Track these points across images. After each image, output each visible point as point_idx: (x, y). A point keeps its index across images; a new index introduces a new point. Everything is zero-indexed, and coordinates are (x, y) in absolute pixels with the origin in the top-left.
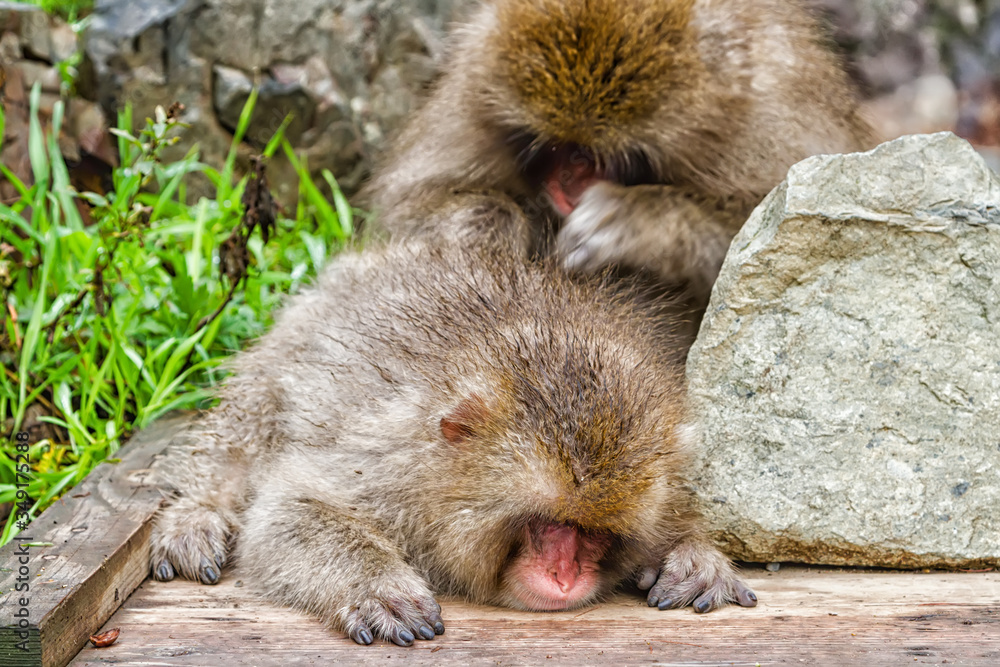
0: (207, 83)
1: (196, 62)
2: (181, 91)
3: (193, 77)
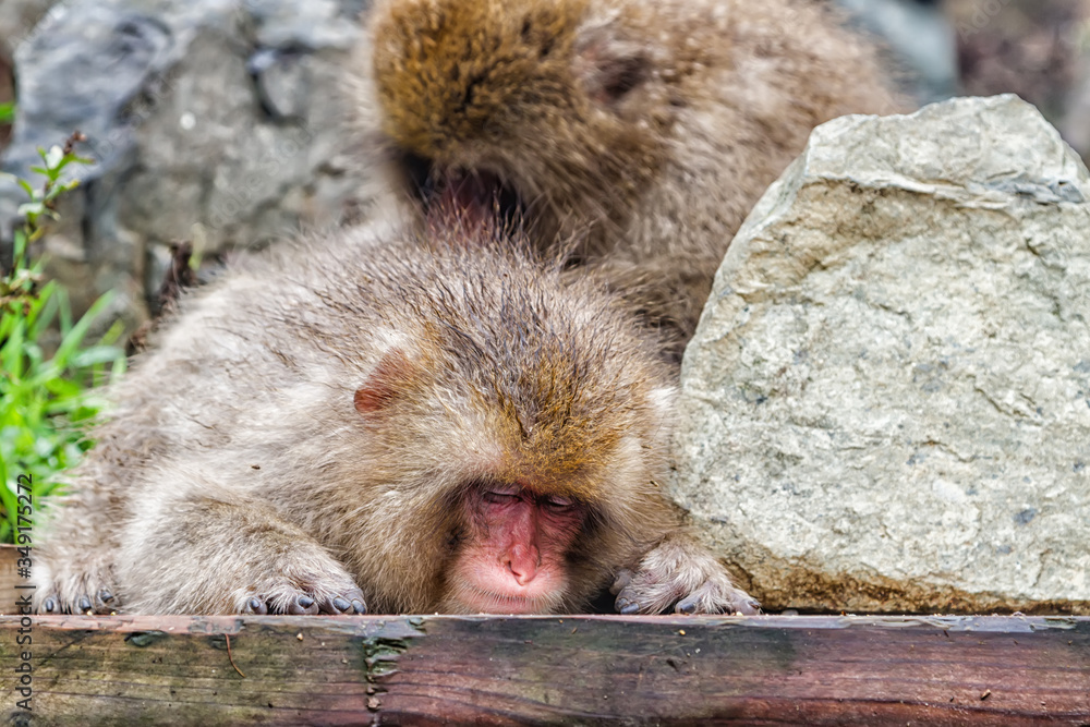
0: (138, 264)
1: (126, 237)
2: (105, 271)
3: (121, 255)
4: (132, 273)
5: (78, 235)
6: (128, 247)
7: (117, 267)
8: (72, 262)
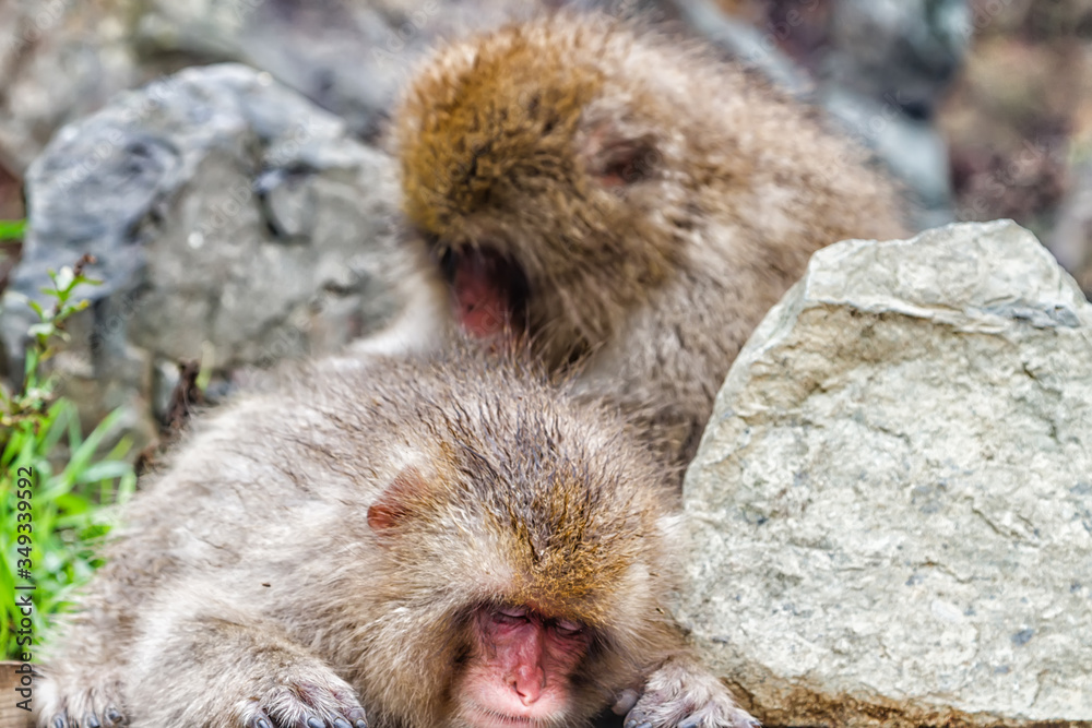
0: (146, 380)
1: (134, 354)
2: (113, 387)
3: (129, 372)
4: (140, 388)
5: (86, 352)
6: (136, 364)
7: (126, 383)
8: (81, 379)
